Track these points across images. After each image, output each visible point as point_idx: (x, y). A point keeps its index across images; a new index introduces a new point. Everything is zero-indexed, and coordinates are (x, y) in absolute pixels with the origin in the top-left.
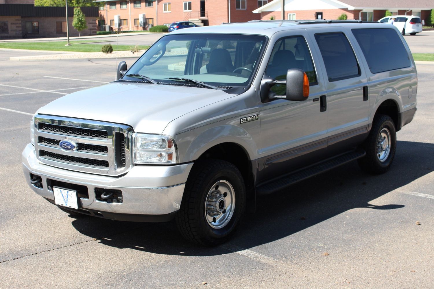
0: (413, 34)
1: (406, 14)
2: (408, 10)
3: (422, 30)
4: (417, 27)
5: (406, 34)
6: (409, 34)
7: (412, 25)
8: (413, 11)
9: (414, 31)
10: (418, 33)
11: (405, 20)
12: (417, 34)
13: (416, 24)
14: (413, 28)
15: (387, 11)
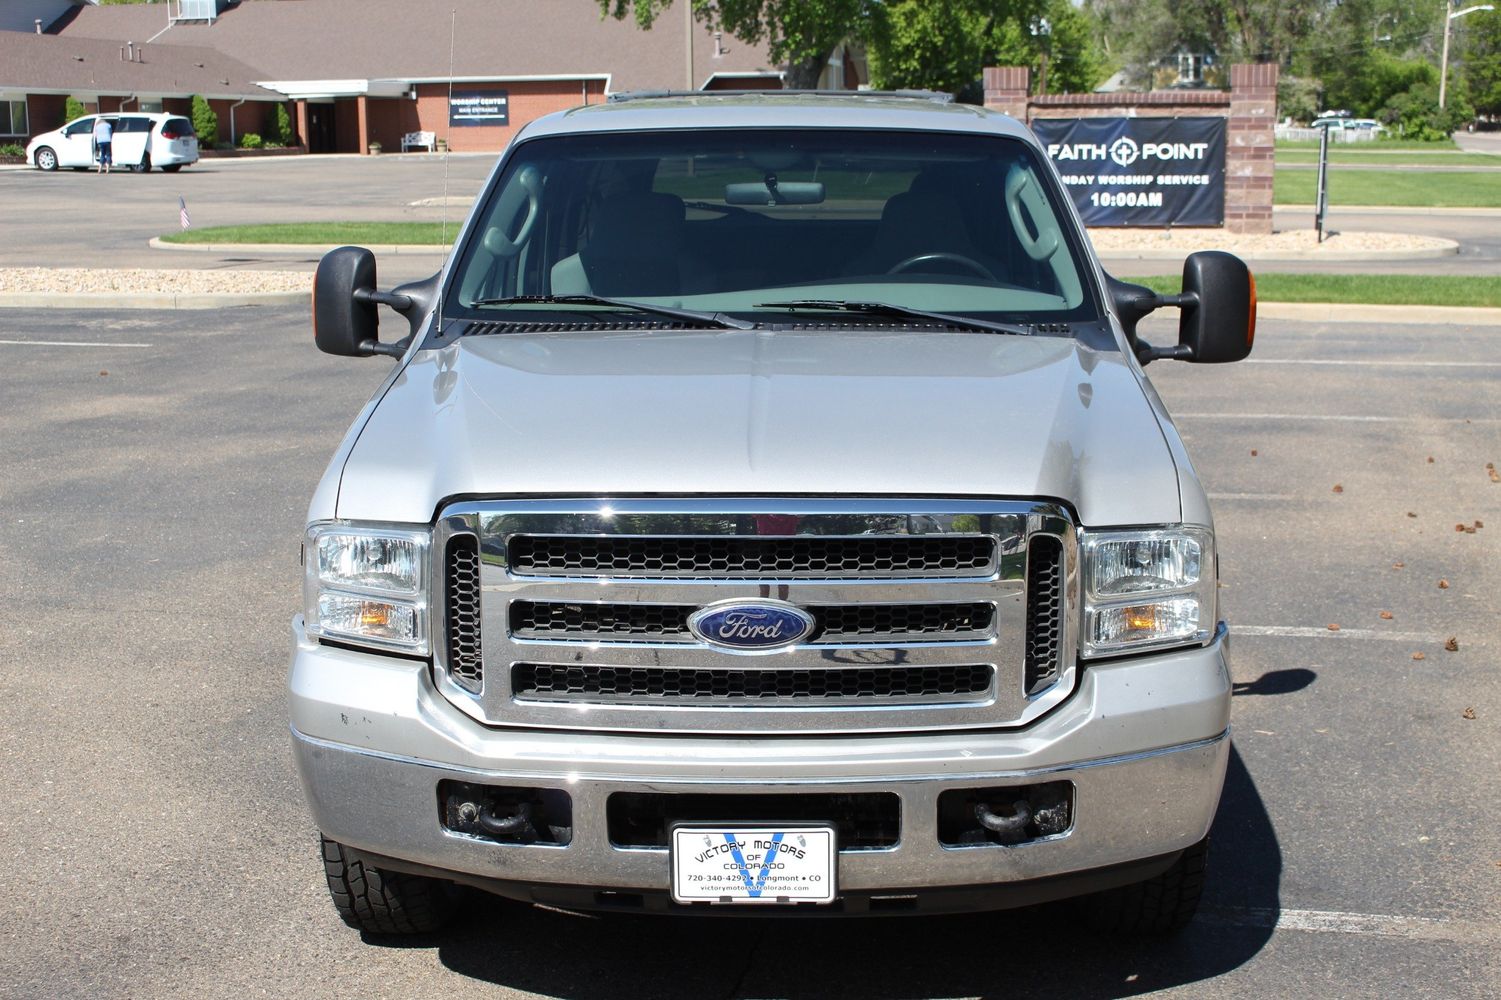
0: (172, 168)
1: (121, 107)
2: (127, 98)
3: (198, 156)
4: (186, 148)
5: (153, 169)
6: (161, 169)
7: (168, 142)
8: (139, 100)
9: (178, 159)
10: (188, 164)
11: (148, 126)
12: (183, 168)
13: (182, 138)
14: (173, 150)
15: (68, 99)
